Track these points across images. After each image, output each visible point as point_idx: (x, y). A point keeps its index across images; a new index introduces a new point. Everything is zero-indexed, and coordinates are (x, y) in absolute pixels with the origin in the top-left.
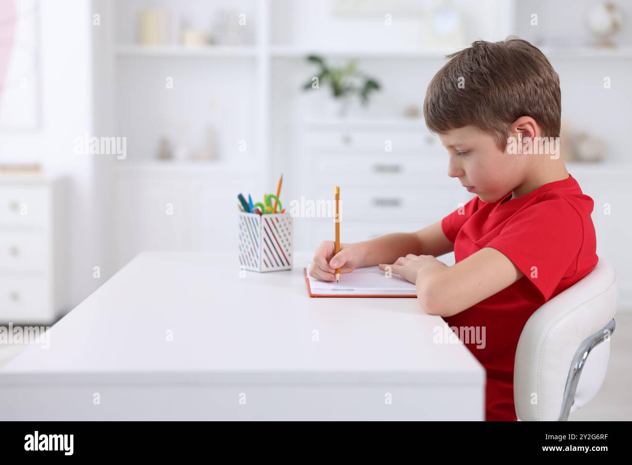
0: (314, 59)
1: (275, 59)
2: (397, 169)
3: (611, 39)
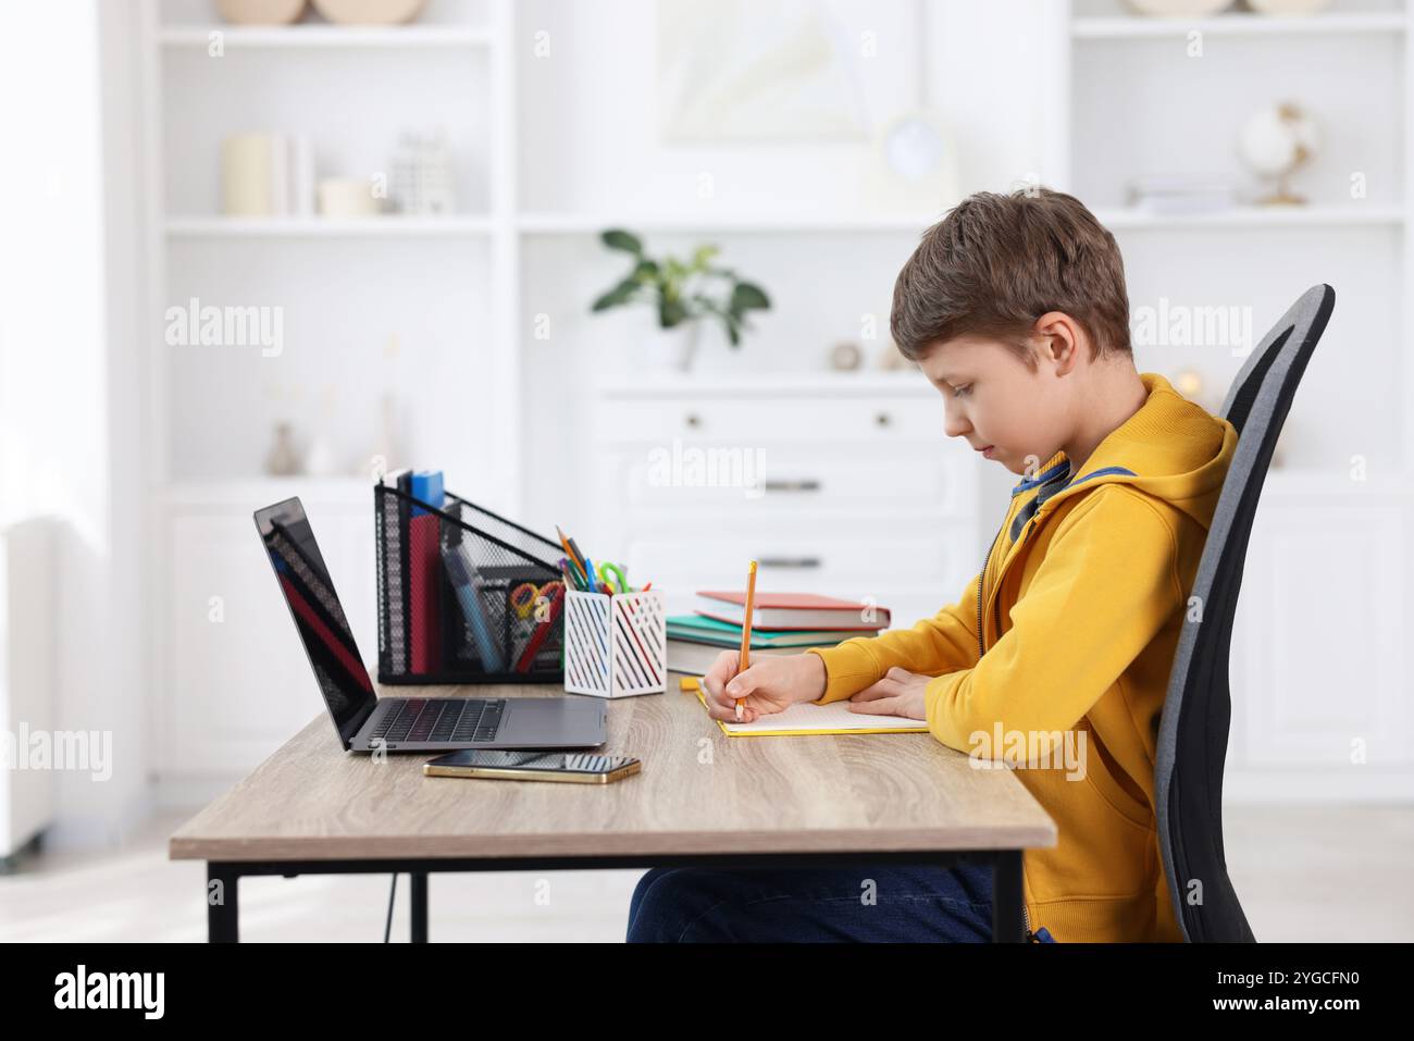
0: (615, 239)
1: (526, 238)
2: (810, 486)
3: (1296, 187)
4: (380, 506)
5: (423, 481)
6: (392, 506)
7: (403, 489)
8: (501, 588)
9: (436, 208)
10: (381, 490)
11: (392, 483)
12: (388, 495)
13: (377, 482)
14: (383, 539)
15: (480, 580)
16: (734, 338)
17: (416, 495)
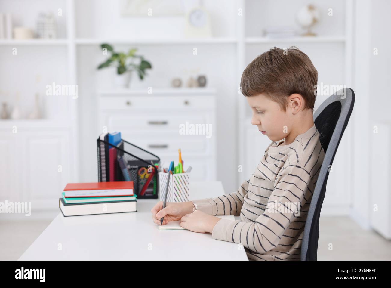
0: (104, 46)
1: (79, 47)
2: (165, 123)
3: (314, 30)
4: (99, 146)
5: (112, 137)
6: (103, 145)
7: (106, 140)
8: (135, 169)
9: (50, 36)
10: (99, 141)
11: (102, 138)
12: (101, 143)
13: (98, 138)
14: (100, 156)
15: (129, 167)
16: (141, 78)
17: (110, 142)
